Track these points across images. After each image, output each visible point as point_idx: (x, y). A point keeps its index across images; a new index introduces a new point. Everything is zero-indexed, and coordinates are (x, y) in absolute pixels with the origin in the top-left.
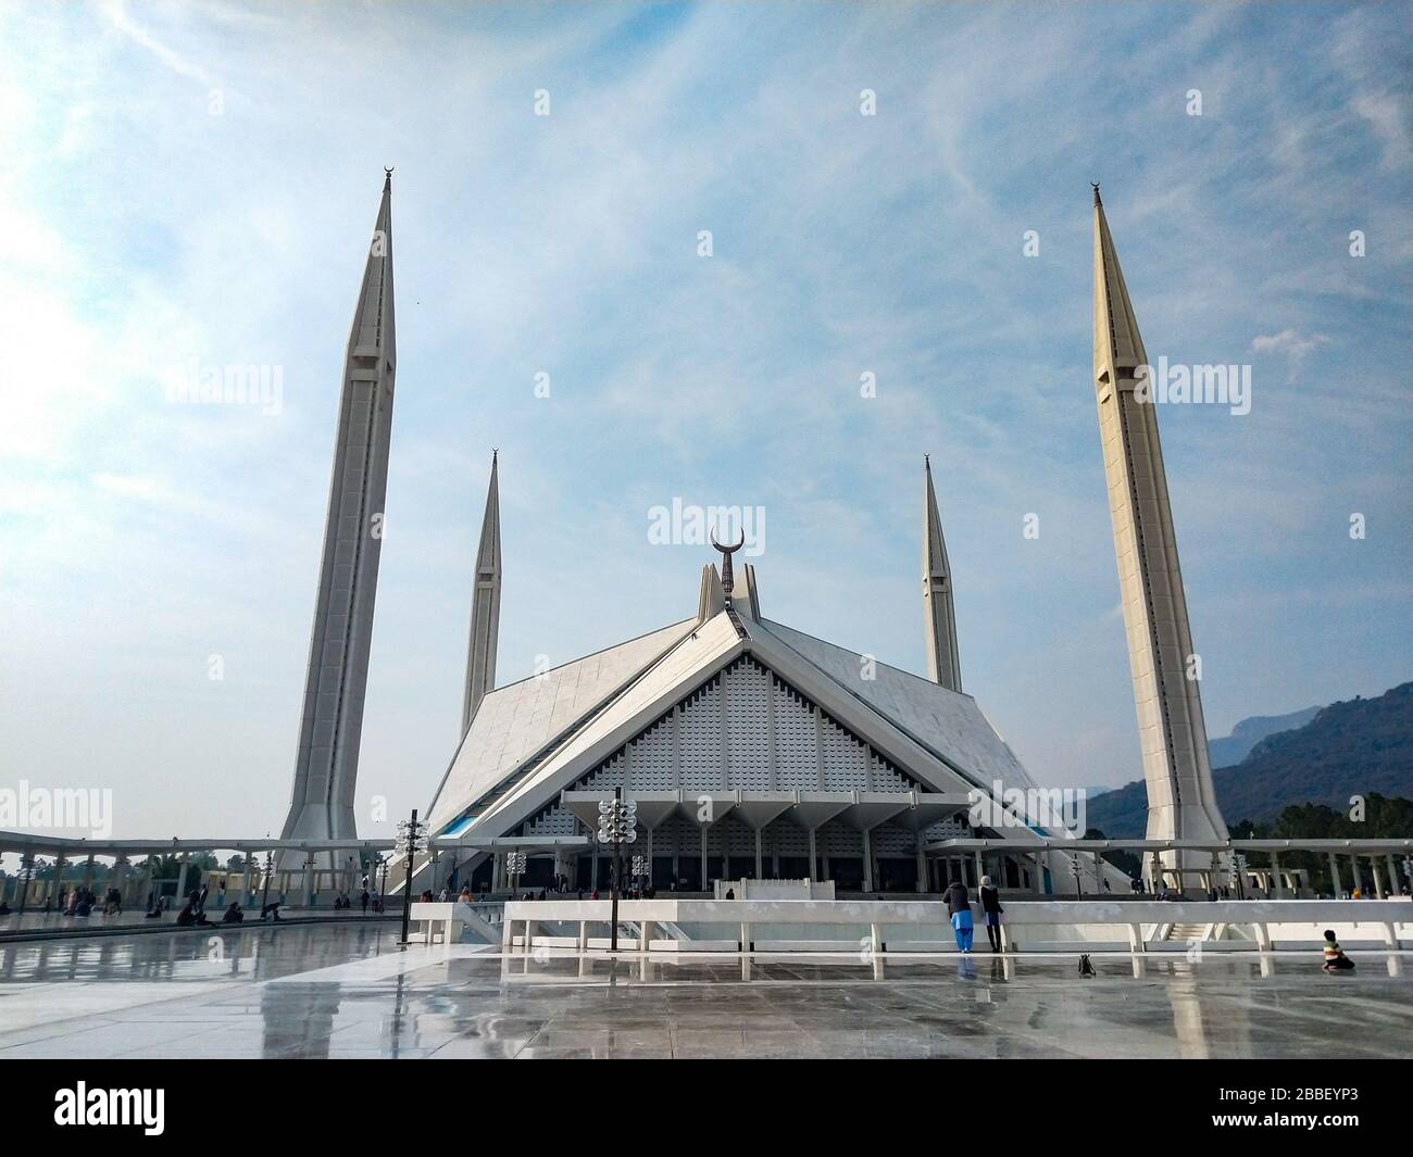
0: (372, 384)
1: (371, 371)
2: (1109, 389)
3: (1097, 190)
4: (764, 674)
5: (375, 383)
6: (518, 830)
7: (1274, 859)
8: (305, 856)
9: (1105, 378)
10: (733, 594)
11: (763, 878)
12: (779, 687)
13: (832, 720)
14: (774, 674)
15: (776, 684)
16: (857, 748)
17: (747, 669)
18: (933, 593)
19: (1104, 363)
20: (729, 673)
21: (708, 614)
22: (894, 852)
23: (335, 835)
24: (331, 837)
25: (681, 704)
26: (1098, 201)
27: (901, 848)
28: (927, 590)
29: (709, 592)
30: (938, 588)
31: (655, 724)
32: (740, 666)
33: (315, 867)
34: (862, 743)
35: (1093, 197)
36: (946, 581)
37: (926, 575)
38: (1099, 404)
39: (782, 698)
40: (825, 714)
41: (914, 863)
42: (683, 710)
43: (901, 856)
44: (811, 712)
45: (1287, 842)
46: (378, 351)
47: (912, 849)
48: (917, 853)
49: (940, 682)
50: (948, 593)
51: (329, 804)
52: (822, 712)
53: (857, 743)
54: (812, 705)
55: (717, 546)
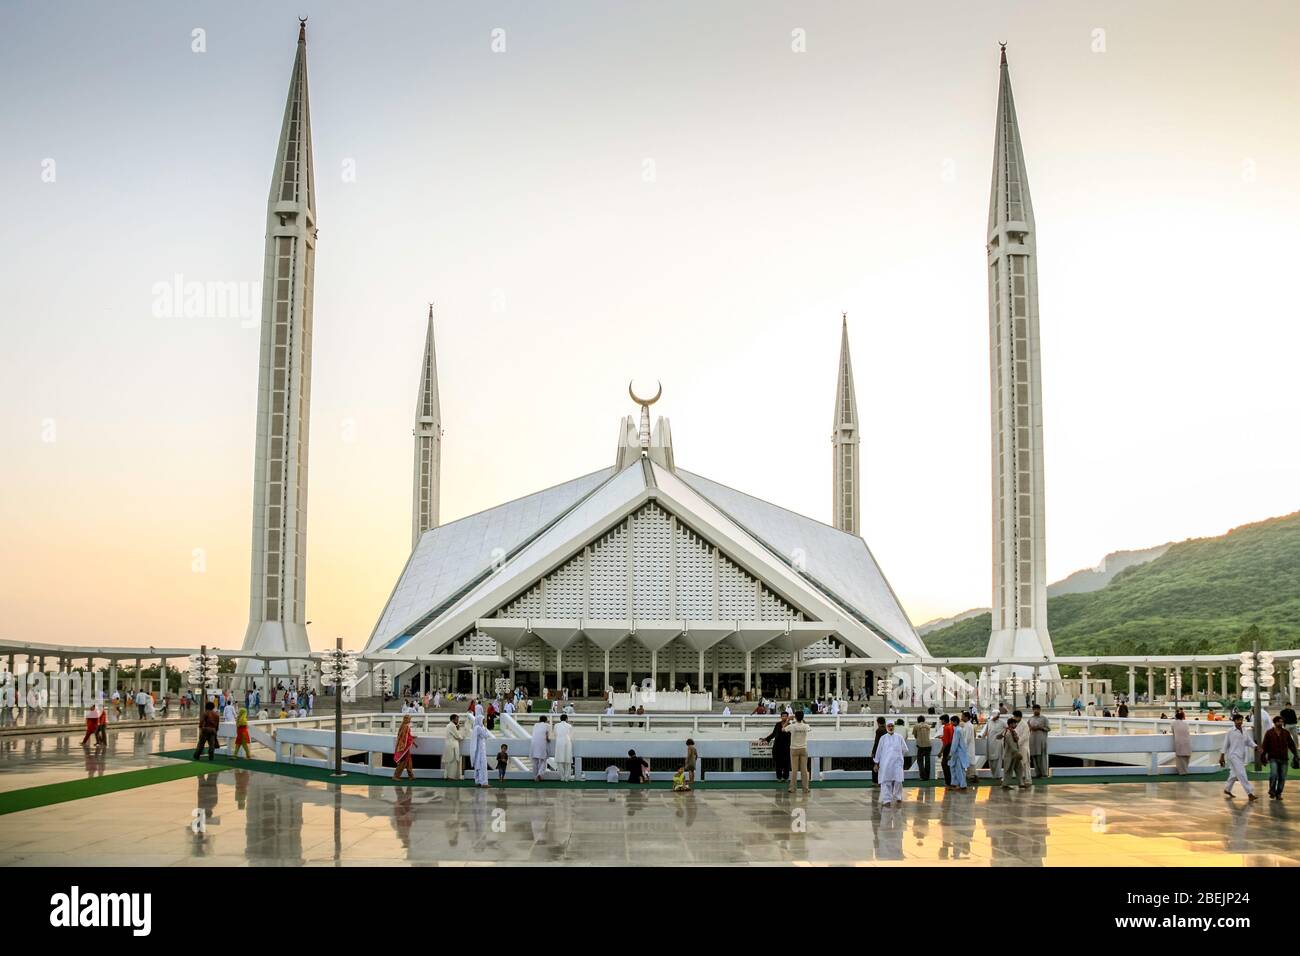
0: (293, 239)
1: (292, 227)
4: (668, 519)
5: (296, 238)
6: (448, 648)
8: (262, 663)
12: (681, 531)
13: (729, 560)
14: (677, 519)
15: (678, 529)
16: (749, 584)
17: (654, 514)
18: (841, 445)
20: (636, 518)
22: (774, 667)
23: (290, 648)
24: (286, 650)
25: (591, 545)
27: (782, 665)
30: (846, 440)
32: (646, 512)
33: (271, 672)
34: (754, 579)
36: (854, 434)
39: (684, 539)
40: (722, 554)
41: (788, 676)
42: (593, 551)
43: (781, 671)
44: (710, 553)
46: (300, 208)
47: (788, 667)
48: (791, 669)
49: (836, 525)
50: (856, 445)
51: (282, 622)
52: (720, 552)
53: (749, 579)
54: (712, 547)
55: (634, 398)
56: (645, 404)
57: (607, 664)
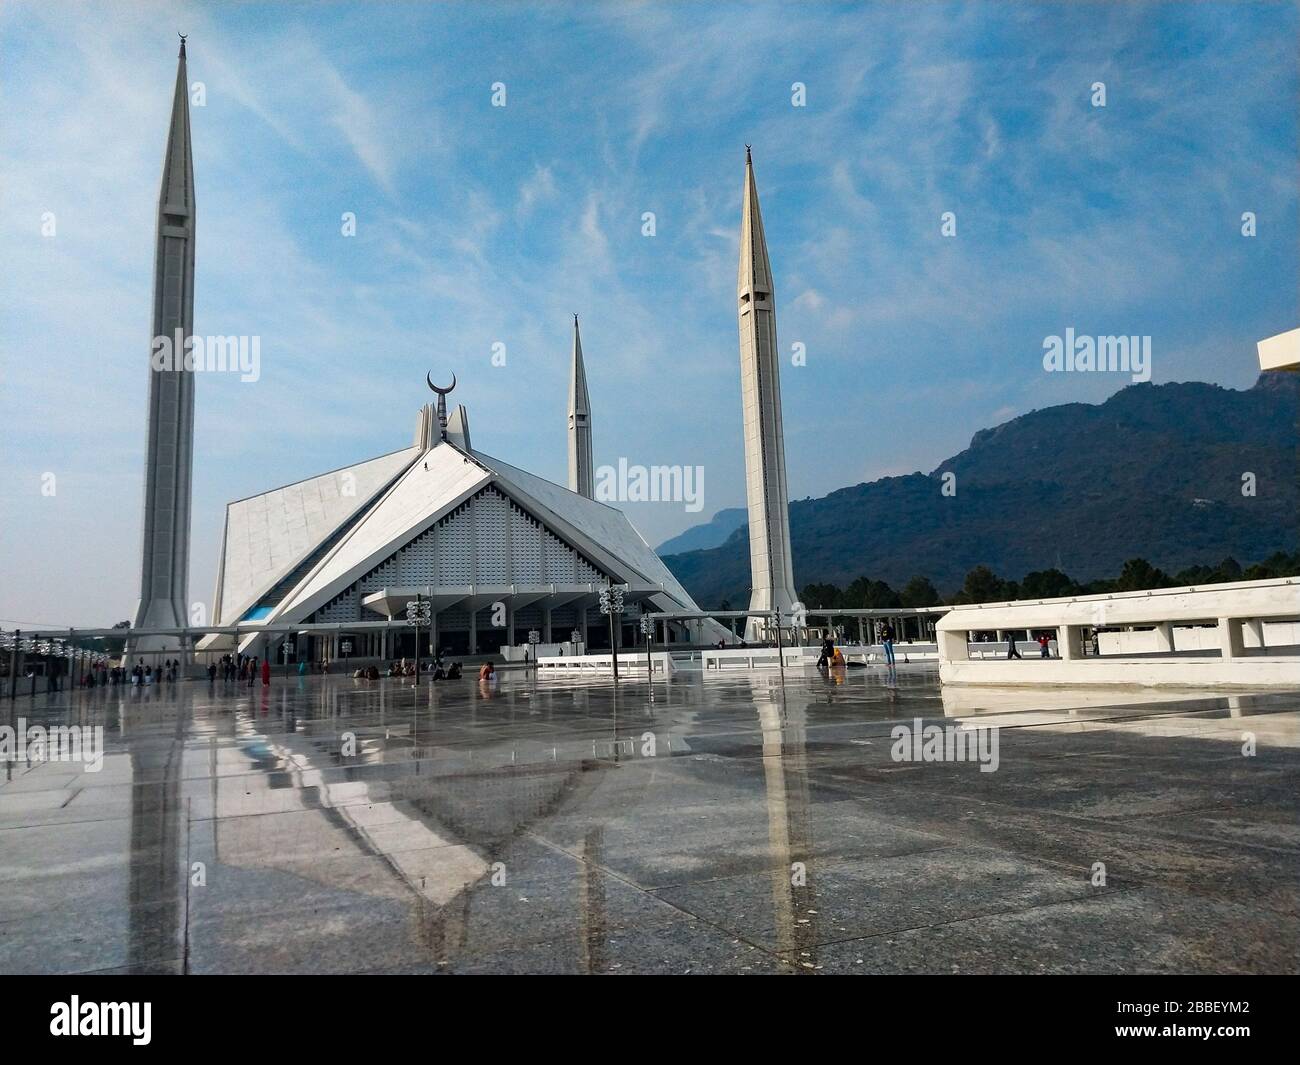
0: (183, 241)
1: (182, 229)
2: (748, 306)
3: (749, 151)
4: (503, 499)
5: (186, 240)
6: (311, 619)
7: (830, 621)
9: (746, 298)
10: (447, 428)
11: (553, 642)
12: (514, 509)
13: (552, 533)
14: (511, 500)
15: (512, 507)
16: (568, 552)
17: (491, 495)
18: (577, 427)
19: (746, 288)
20: (477, 498)
21: (429, 444)
25: (440, 522)
26: (750, 160)
28: (572, 424)
29: (430, 427)
30: (582, 424)
31: (420, 537)
32: (486, 494)
34: (572, 549)
35: (747, 156)
36: (587, 418)
37: (572, 412)
38: (740, 316)
39: (516, 517)
40: (547, 529)
42: (442, 526)
44: (537, 527)
45: (871, 610)
46: (188, 212)
49: (579, 492)
50: (588, 427)
51: (172, 598)
52: (545, 527)
53: (568, 549)
54: (538, 522)
55: (433, 387)
56: (442, 392)
57: (474, 623)
